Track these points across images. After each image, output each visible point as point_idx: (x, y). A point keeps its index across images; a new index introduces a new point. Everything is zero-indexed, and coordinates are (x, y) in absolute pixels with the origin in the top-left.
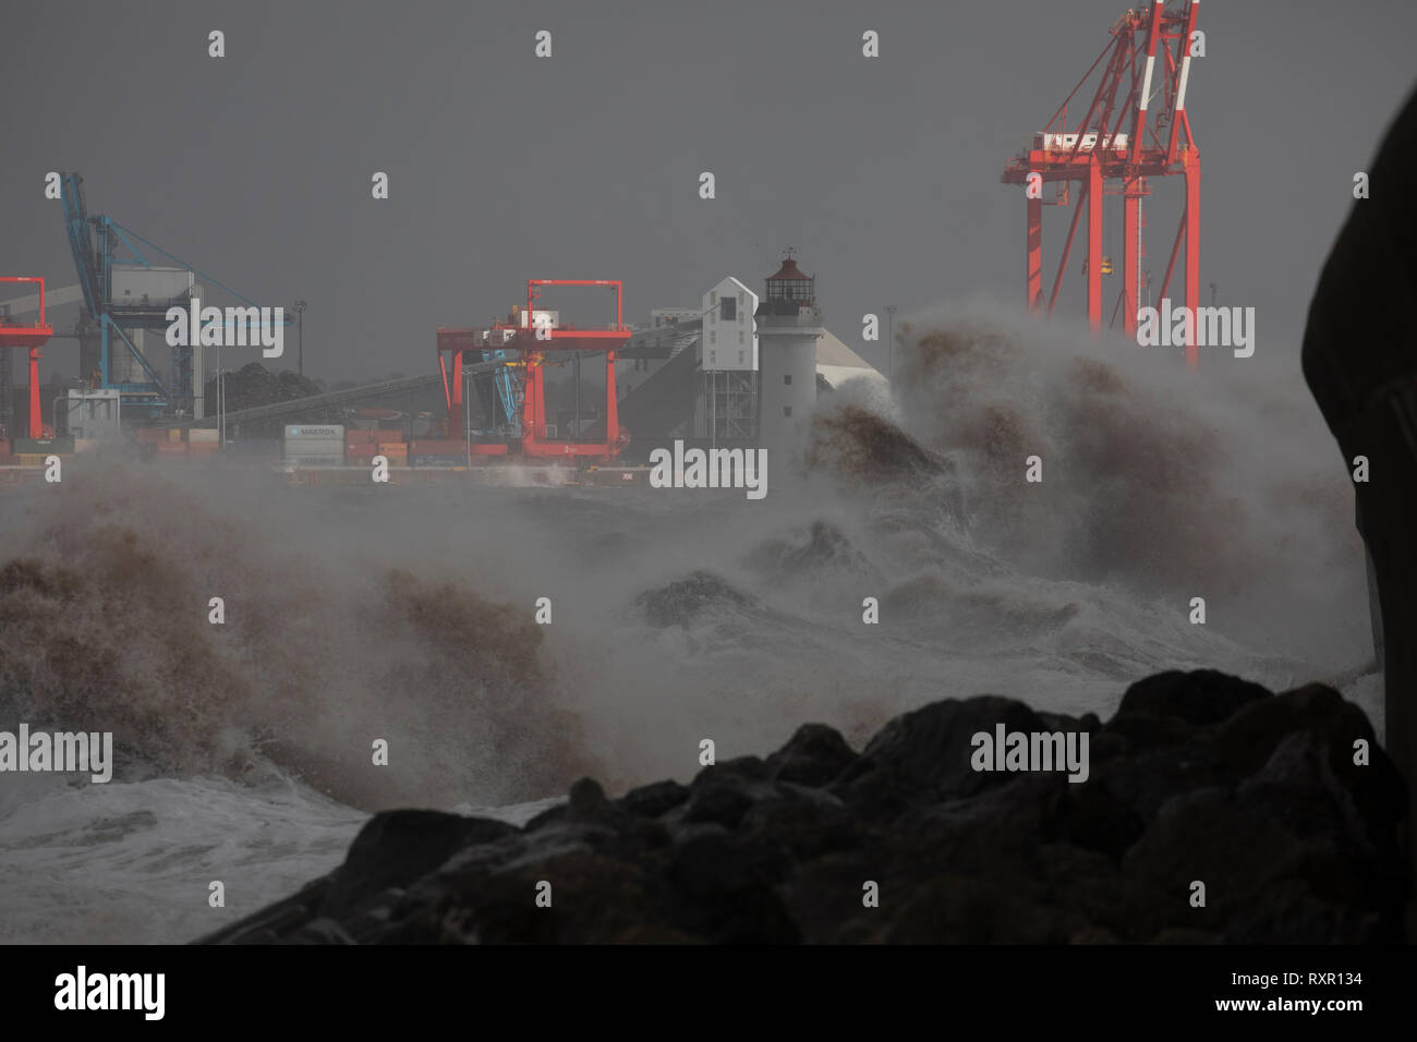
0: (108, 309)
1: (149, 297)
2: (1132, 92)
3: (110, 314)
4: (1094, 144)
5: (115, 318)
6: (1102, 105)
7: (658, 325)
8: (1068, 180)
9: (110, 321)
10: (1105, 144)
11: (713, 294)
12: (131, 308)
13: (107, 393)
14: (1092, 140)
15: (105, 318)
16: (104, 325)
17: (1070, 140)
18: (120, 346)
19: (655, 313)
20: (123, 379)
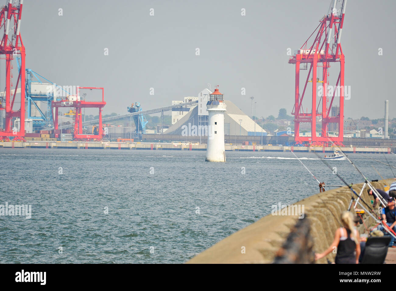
0: (30, 95)
1: (42, 92)
2: (325, 38)
3: (30, 96)
4: (314, 53)
5: (32, 98)
6: (317, 42)
7: (186, 102)
8: (307, 63)
9: (30, 99)
10: (318, 52)
11: (201, 93)
12: (36, 95)
13: (29, 120)
14: (314, 51)
15: (29, 98)
16: (29, 100)
17: (308, 51)
18: (33, 106)
19: (185, 98)
20: (34, 115)
